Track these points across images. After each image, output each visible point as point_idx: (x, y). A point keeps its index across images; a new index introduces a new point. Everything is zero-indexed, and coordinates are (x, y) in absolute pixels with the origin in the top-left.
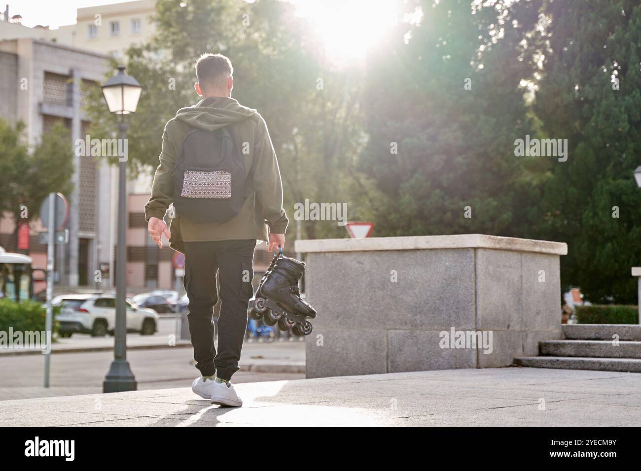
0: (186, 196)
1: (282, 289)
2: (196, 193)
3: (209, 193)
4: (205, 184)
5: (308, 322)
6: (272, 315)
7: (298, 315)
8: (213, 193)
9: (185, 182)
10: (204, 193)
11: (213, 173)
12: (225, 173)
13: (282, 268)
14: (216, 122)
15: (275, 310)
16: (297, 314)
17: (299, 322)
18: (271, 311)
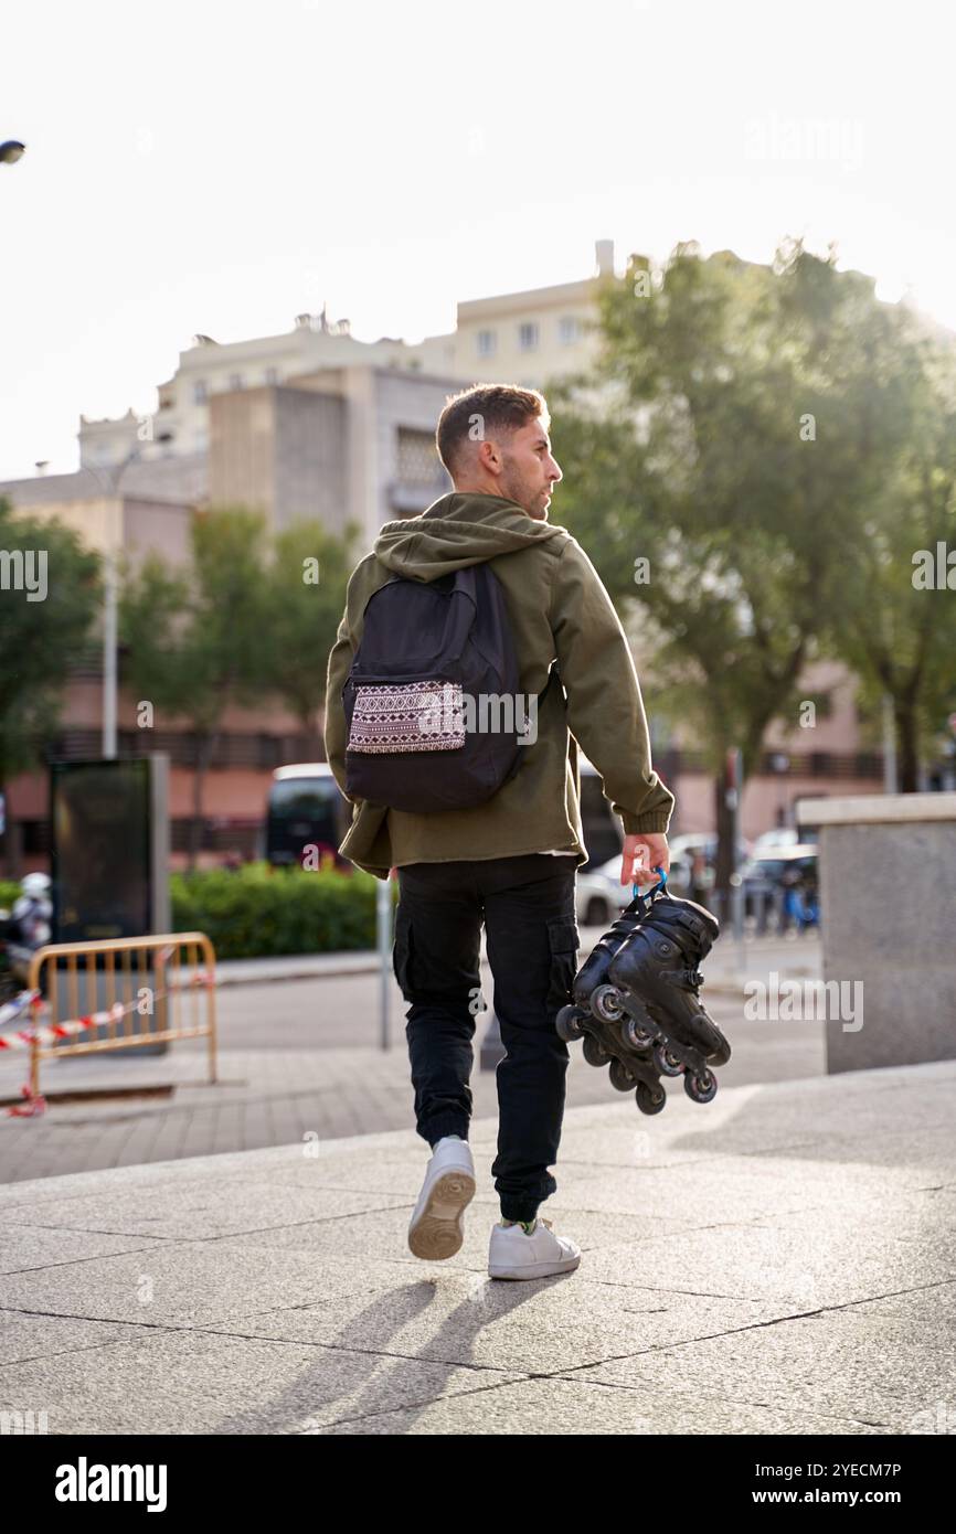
0: (357, 749)
1: (669, 972)
2: (375, 740)
3: (404, 738)
4: (393, 718)
5: (711, 1073)
6: (633, 1035)
7: (691, 1048)
8: (414, 737)
9: (355, 714)
10: (395, 739)
11: (412, 688)
12: (442, 684)
13: (663, 920)
14: (445, 555)
15: (641, 1024)
16: (690, 1045)
17: (691, 1066)
18: (631, 1024)
